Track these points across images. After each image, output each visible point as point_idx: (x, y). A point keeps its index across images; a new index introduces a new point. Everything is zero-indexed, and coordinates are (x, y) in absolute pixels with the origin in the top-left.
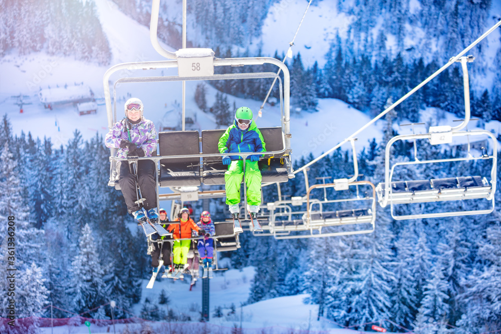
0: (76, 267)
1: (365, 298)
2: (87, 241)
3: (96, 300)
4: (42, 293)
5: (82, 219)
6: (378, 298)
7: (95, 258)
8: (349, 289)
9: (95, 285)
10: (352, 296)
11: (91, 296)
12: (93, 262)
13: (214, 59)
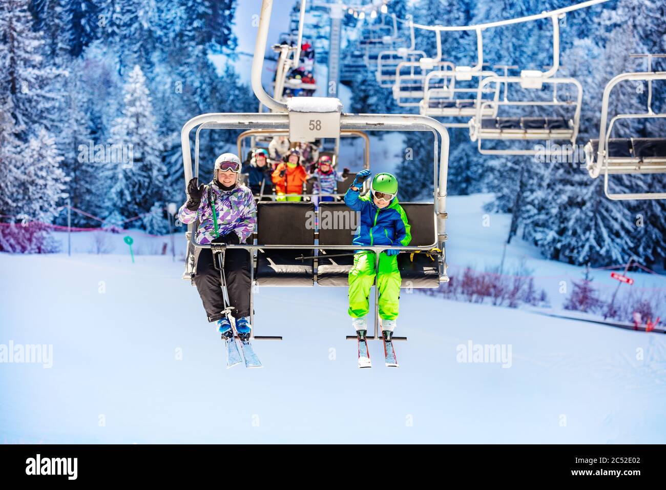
0: (118, 137)
1: (591, 214)
2: (136, 95)
3: (149, 192)
4: (56, 180)
5: (142, 45)
6: (613, 214)
7: (148, 124)
8: (564, 198)
9: (147, 168)
10: (569, 208)
11: (141, 186)
12: (145, 131)
13: (342, 115)
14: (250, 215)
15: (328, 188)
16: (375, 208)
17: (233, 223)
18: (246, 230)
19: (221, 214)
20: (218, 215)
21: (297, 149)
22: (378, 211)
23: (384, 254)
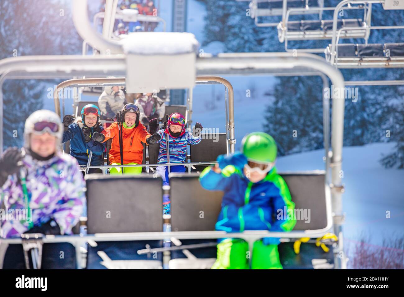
13: (198, 57)
14: (75, 195)
15: (179, 155)
16: (246, 181)
17: (53, 206)
18: (70, 215)
19: (35, 195)
20: (30, 196)
21: (137, 103)
22: (250, 185)
23: (260, 243)
